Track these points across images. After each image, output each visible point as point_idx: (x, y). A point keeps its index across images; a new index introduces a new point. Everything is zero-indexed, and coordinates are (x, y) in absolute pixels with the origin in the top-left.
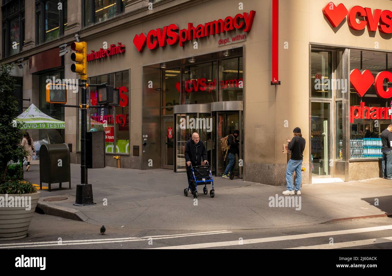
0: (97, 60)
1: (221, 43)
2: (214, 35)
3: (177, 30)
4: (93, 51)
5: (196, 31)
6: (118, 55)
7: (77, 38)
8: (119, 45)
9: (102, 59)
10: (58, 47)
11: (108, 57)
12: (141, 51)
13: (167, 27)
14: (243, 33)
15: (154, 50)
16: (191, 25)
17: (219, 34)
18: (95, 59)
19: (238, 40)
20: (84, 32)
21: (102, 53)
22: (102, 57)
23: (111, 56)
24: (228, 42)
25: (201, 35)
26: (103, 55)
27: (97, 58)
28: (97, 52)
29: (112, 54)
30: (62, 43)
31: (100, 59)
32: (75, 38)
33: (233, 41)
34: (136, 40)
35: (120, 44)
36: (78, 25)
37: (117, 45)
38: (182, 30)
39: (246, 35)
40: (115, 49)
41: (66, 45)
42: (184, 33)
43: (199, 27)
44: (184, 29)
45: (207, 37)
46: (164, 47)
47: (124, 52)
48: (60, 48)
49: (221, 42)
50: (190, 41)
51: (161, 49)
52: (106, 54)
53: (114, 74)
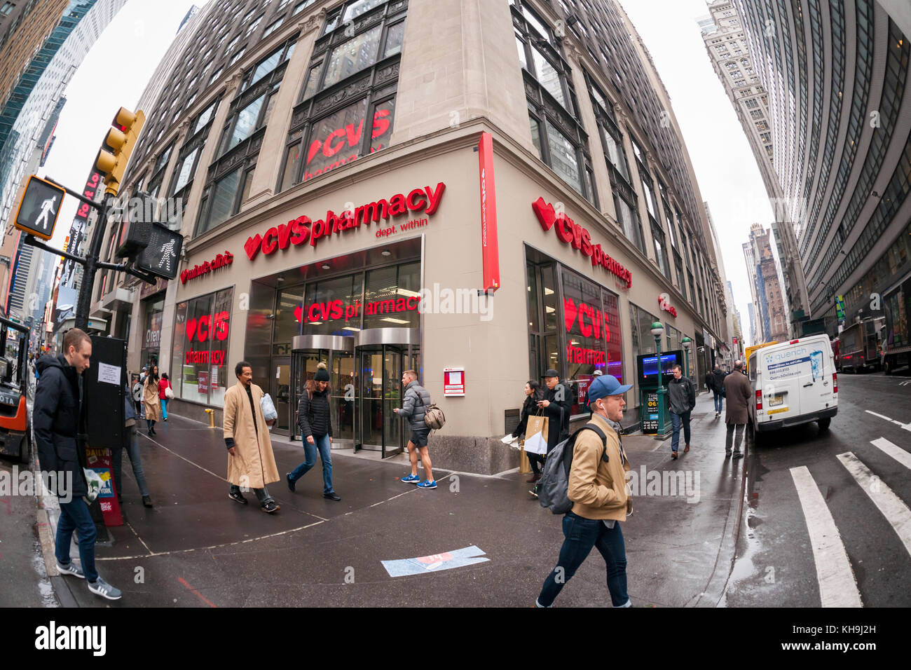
1: (380, 236)
2: (368, 224)
3: (308, 224)
4: (196, 266)
5: (339, 221)
6: (223, 267)
7: (183, 251)
8: (226, 254)
9: (204, 274)
11: (212, 272)
12: (253, 258)
13: (294, 220)
14: (425, 216)
15: (271, 255)
16: (330, 214)
17: (378, 221)
18: (197, 275)
19: (412, 228)
21: (205, 268)
23: (215, 270)
24: (393, 232)
25: (346, 225)
27: (199, 274)
28: (200, 267)
29: (216, 267)
31: (202, 275)
34: (248, 246)
35: (226, 252)
37: (224, 254)
38: (316, 222)
39: (428, 219)
40: (221, 259)
42: (318, 225)
44: (321, 221)
45: (356, 229)
46: (286, 249)
47: (231, 263)
49: (381, 234)
50: (327, 237)
51: (280, 252)
52: (209, 268)
53: (215, 294)
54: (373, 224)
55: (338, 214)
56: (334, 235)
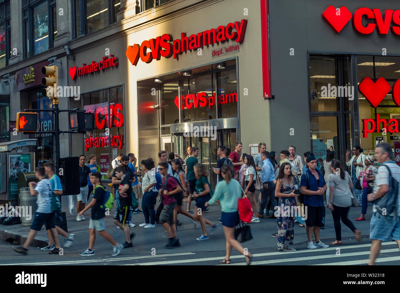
0: (89, 74)
1: (214, 55)
2: (207, 45)
3: (171, 40)
4: (85, 65)
5: (189, 42)
6: (111, 68)
7: (67, 50)
8: (112, 57)
9: (95, 73)
10: (47, 60)
11: (101, 71)
12: (135, 63)
13: (160, 37)
14: (236, 44)
16: (184, 35)
17: (212, 44)
18: (87, 73)
19: (231, 51)
20: (75, 43)
21: (94, 67)
22: (94, 71)
23: (104, 70)
24: (222, 53)
25: (194, 46)
26: (96, 68)
27: (89, 72)
28: (89, 66)
29: (104, 68)
30: (51, 55)
31: (92, 73)
32: (65, 49)
33: (226, 52)
36: (68, 35)
38: (175, 41)
39: (239, 45)
40: (108, 62)
41: (55, 58)
42: (177, 42)
43: (192, 37)
44: (177, 40)
47: (117, 66)
48: (49, 62)
49: (215, 53)
50: (184, 52)
51: (154, 60)
52: (98, 67)
53: (108, 90)
54: (210, 46)
55: (188, 35)
56: (188, 51)
